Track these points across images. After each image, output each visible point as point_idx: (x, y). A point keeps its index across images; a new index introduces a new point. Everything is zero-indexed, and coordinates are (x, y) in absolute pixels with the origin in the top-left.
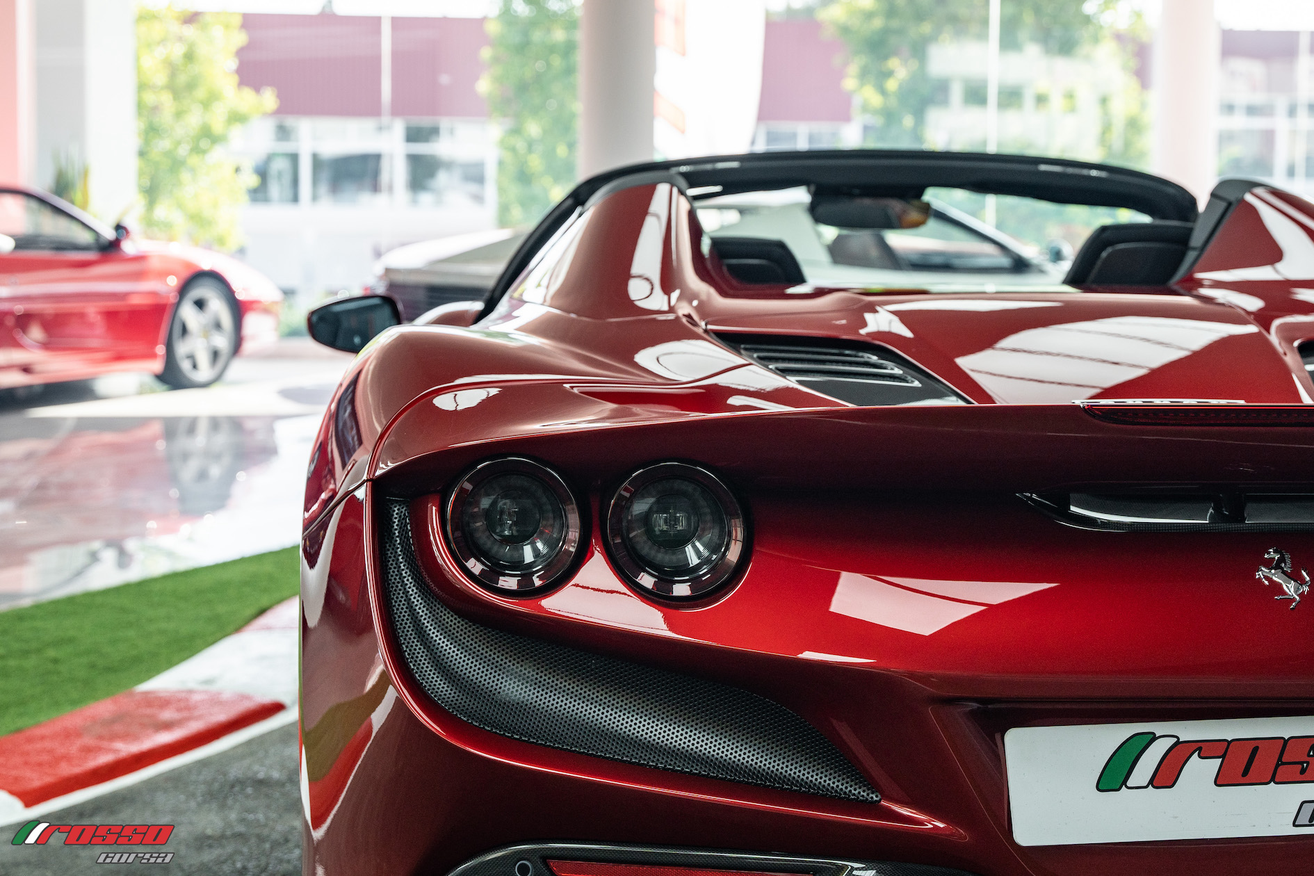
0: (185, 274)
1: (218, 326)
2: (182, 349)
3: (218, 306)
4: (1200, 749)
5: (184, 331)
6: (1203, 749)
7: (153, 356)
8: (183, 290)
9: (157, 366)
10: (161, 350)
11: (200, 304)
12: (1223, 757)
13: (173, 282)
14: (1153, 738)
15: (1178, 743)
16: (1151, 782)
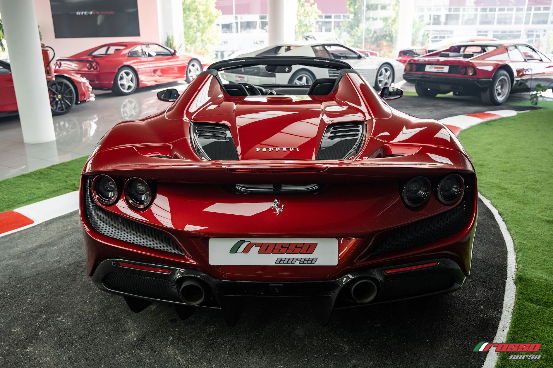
0: (190, 59)
1: (197, 70)
2: (189, 75)
3: (197, 66)
4: (255, 245)
5: (190, 71)
6: (256, 245)
7: (184, 77)
8: (189, 63)
9: (185, 79)
10: (185, 75)
11: (193, 65)
12: (261, 247)
13: (187, 61)
14: (244, 241)
15: (250, 243)
16: (243, 252)
